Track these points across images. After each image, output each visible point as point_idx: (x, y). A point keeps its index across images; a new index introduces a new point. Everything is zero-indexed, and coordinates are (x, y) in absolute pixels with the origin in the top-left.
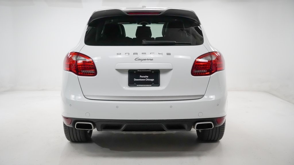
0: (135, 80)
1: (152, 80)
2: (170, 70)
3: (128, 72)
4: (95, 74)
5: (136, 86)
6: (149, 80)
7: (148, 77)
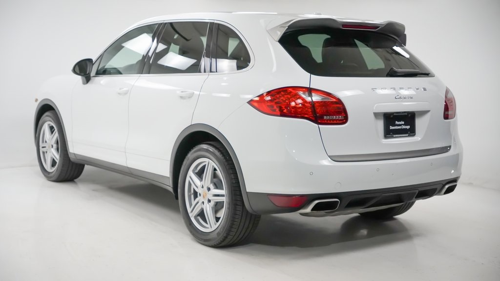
0: (391, 128)
1: (408, 127)
2: (427, 112)
3: (383, 117)
4: (345, 120)
5: (393, 137)
6: (404, 127)
7: (403, 123)
